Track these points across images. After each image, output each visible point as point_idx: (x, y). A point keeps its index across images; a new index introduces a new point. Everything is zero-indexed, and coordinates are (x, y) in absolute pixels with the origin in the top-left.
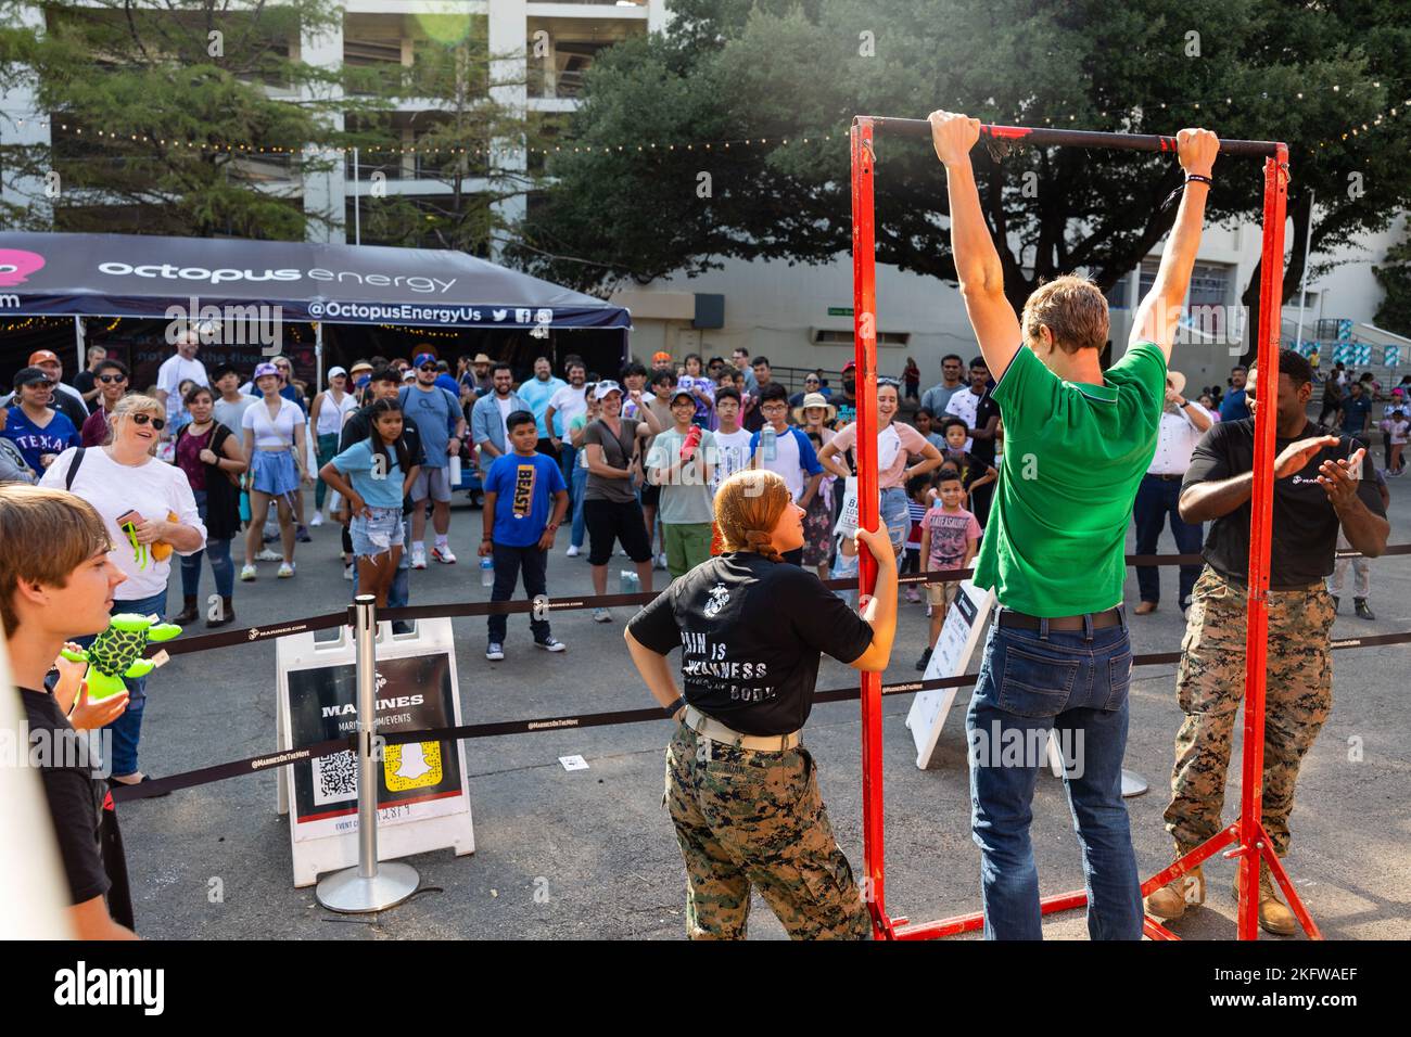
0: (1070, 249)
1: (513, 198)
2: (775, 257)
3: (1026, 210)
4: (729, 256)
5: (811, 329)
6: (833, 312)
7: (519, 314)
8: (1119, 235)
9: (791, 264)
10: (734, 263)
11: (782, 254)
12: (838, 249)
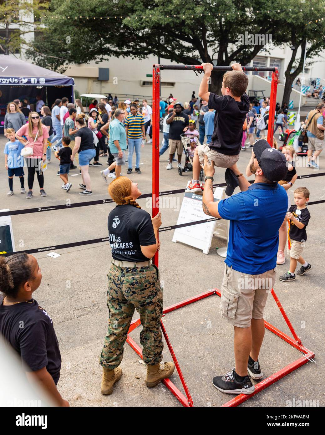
0: (229, 55)
1: (29, 33)
2: (127, 56)
3: (215, 40)
4: (110, 56)
5: (141, 81)
6: (148, 76)
7: (32, 80)
8: (245, 50)
9: (133, 59)
10: (113, 58)
11: (129, 55)
12: (149, 53)
